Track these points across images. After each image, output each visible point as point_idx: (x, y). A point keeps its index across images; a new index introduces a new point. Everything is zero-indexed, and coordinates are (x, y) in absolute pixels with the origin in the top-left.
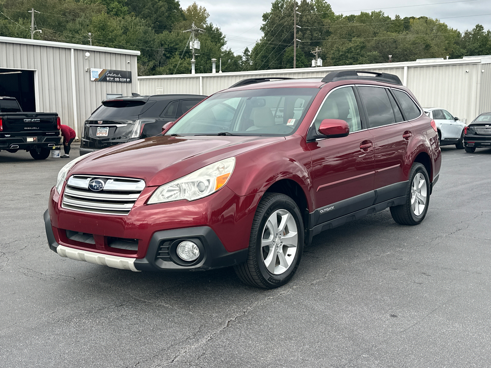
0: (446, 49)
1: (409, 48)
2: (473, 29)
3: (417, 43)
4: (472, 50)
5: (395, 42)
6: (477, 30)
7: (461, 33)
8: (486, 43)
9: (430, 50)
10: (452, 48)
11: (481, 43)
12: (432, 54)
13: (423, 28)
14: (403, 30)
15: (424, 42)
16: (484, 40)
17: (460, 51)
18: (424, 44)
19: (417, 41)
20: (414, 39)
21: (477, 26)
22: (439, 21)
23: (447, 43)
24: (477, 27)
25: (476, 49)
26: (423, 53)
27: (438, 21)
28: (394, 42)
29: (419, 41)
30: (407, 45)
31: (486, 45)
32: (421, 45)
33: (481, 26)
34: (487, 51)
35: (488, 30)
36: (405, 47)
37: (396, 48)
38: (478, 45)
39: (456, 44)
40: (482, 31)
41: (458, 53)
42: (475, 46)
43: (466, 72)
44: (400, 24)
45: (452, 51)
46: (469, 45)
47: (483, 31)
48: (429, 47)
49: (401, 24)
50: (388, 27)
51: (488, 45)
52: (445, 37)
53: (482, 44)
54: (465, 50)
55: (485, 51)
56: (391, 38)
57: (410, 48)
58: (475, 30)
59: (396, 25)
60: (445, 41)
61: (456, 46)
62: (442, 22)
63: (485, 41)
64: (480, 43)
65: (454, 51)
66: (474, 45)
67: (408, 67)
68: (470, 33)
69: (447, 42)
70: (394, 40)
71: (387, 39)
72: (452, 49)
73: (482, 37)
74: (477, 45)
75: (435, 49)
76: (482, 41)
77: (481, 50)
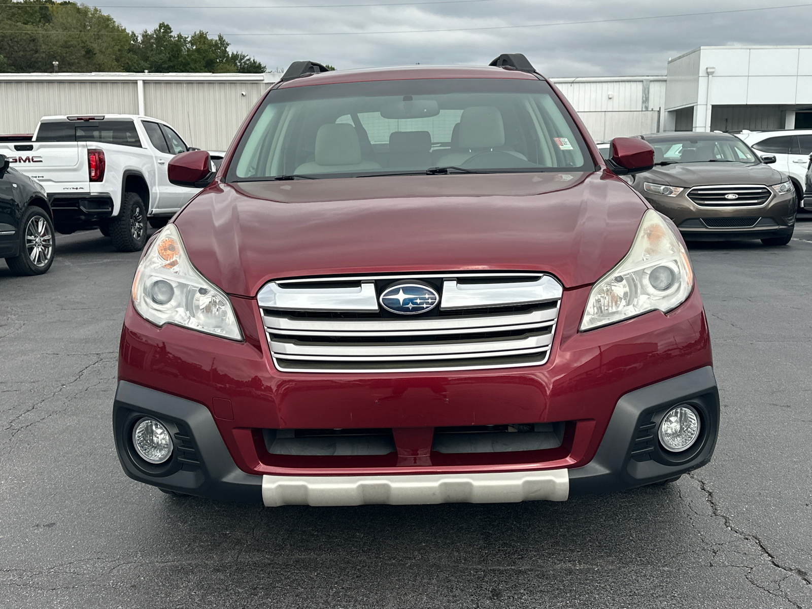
0: (117, 60)
1: (59, 53)
2: (155, 30)
3: (72, 46)
4: (159, 64)
5: (34, 40)
6: (160, 31)
7: (136, 35)
8: (178, 54)
9: (93, 60)
10: (127, 58)
11: (171, 53)
12: (97, 66)
13: (75, 22)
14: (40, 21)
15: (83, 45)
16: (175, 49)
17: (140, 64)
18: (83, 47)
19: (72, 43)
20: (65, 39)
21: (162, 25)
22: (100, 12)
23: (117, 50)
24: (160, 27)
25: (164, 62)
26: (83, 64)
27: (98, 11)
28: (30, 41)
29: (74, 42)
30: (55, 48)
31: (178, 58)
32: (79, 50)
33: (168, 25)
34: (181, 67)
35: (178, 33)
36: (52, 50)
37: (36, 52)
38: (167, 57)
39: (131, 53)
40: (170, 35)
41: (137, 67)
42: (163, 58)
43: (243, 94)
44: (33, 10)
45: (128, 63)
46: (152, 55)
47: (172, 34)
48: (93, 54)
49: (36, 11)
50: (14, 14)
51: (181, 57)
52: (113, 39)
53: (172, 55)
54: (148, 63)
55: (178, 67)
56: (26, 34)
57: (61, 54)
58: (158, 31)
59: (26, 12)
60: (114, 45)
61: (133, 56)
62: (105, 13)
63: (177, 51)
64: (169, 53)
65: (130, 63)
66: (161, 56)
67: (143, 80)
68: (151, 36)
69: (117, 48)
70: (31, 37)
71: (17, 35)
72: (127, 61)
73: (171, 44)
74: (165, 56)
75: (100, 58)
76: (173, 50)
77: (171, 64)
